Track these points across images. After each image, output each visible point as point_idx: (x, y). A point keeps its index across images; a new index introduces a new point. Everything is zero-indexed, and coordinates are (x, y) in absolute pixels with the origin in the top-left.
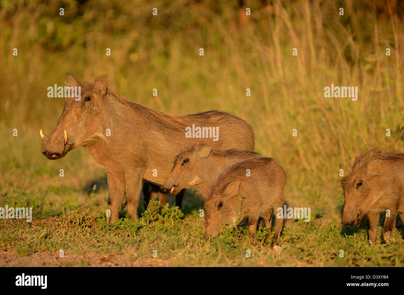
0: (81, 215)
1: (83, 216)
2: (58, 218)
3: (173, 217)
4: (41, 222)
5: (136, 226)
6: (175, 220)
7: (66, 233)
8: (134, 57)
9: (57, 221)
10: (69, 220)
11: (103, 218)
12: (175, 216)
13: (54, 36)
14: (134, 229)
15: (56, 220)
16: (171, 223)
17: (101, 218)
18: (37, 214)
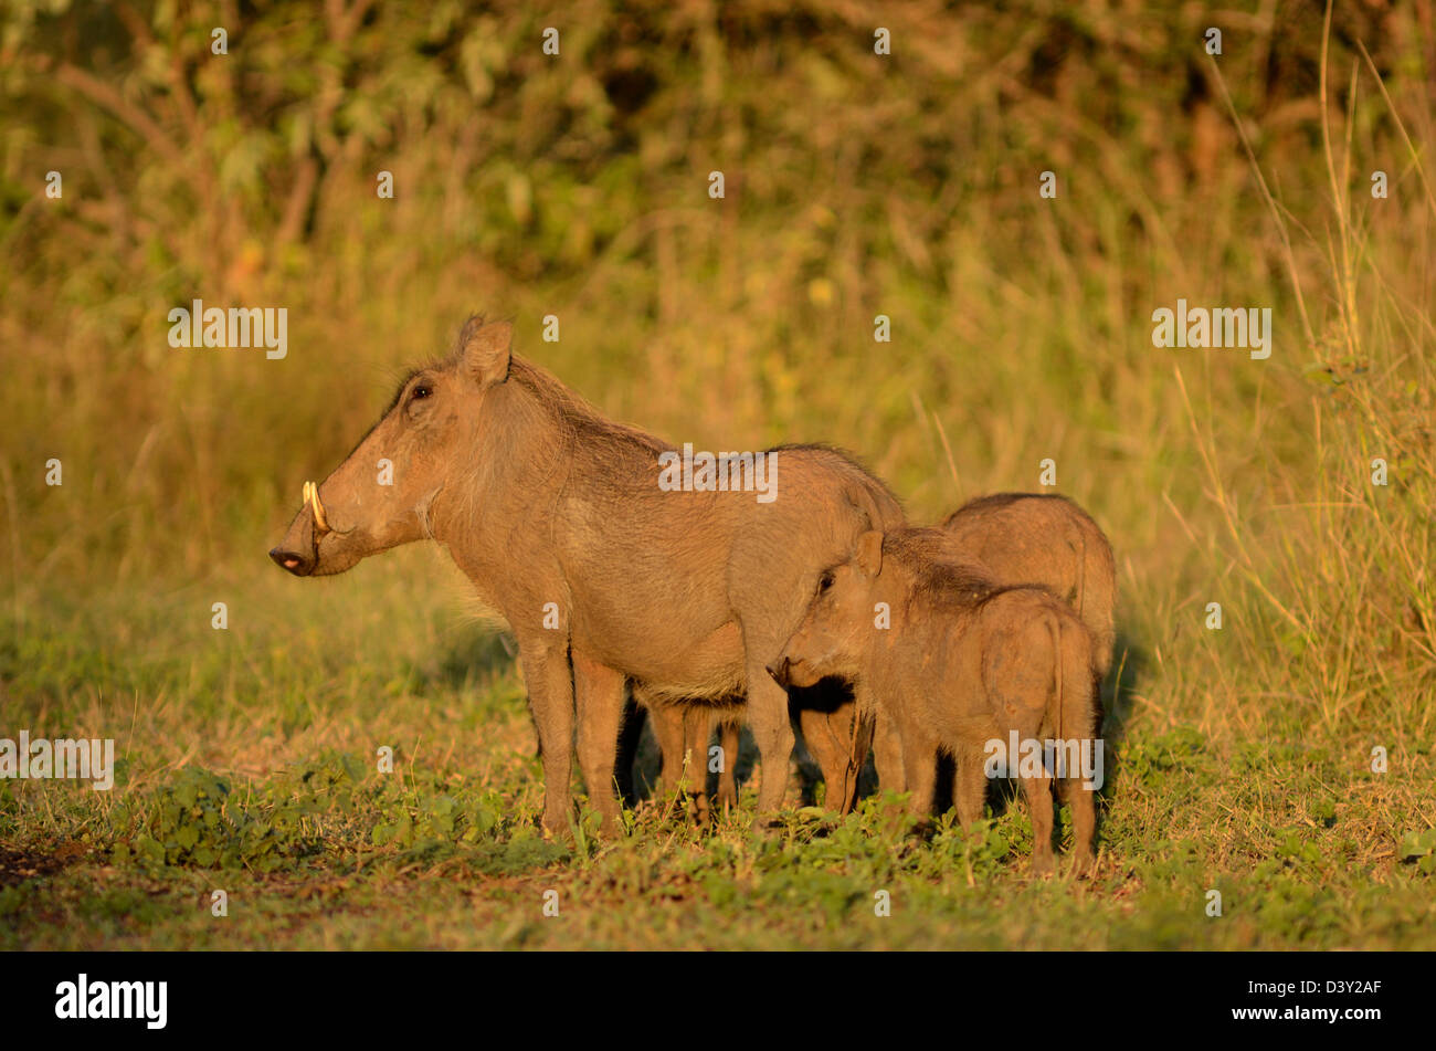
0: (646, 858)
1: (652, 862)
2: (564, 872)
3: (971, 859)
4: (506, 887)
5: (839, 893)
6: (978, 867)
7: (594, 925)
8: (821, 292)
9: (561, 882)
10: (605, 877)
11: (723, 868)
12: (977, 854)
13: (534, 225)
14: (834, 905)
15: (556, 876)
16: (963, 877)
17: (716, 865)
18: (489, 859)
